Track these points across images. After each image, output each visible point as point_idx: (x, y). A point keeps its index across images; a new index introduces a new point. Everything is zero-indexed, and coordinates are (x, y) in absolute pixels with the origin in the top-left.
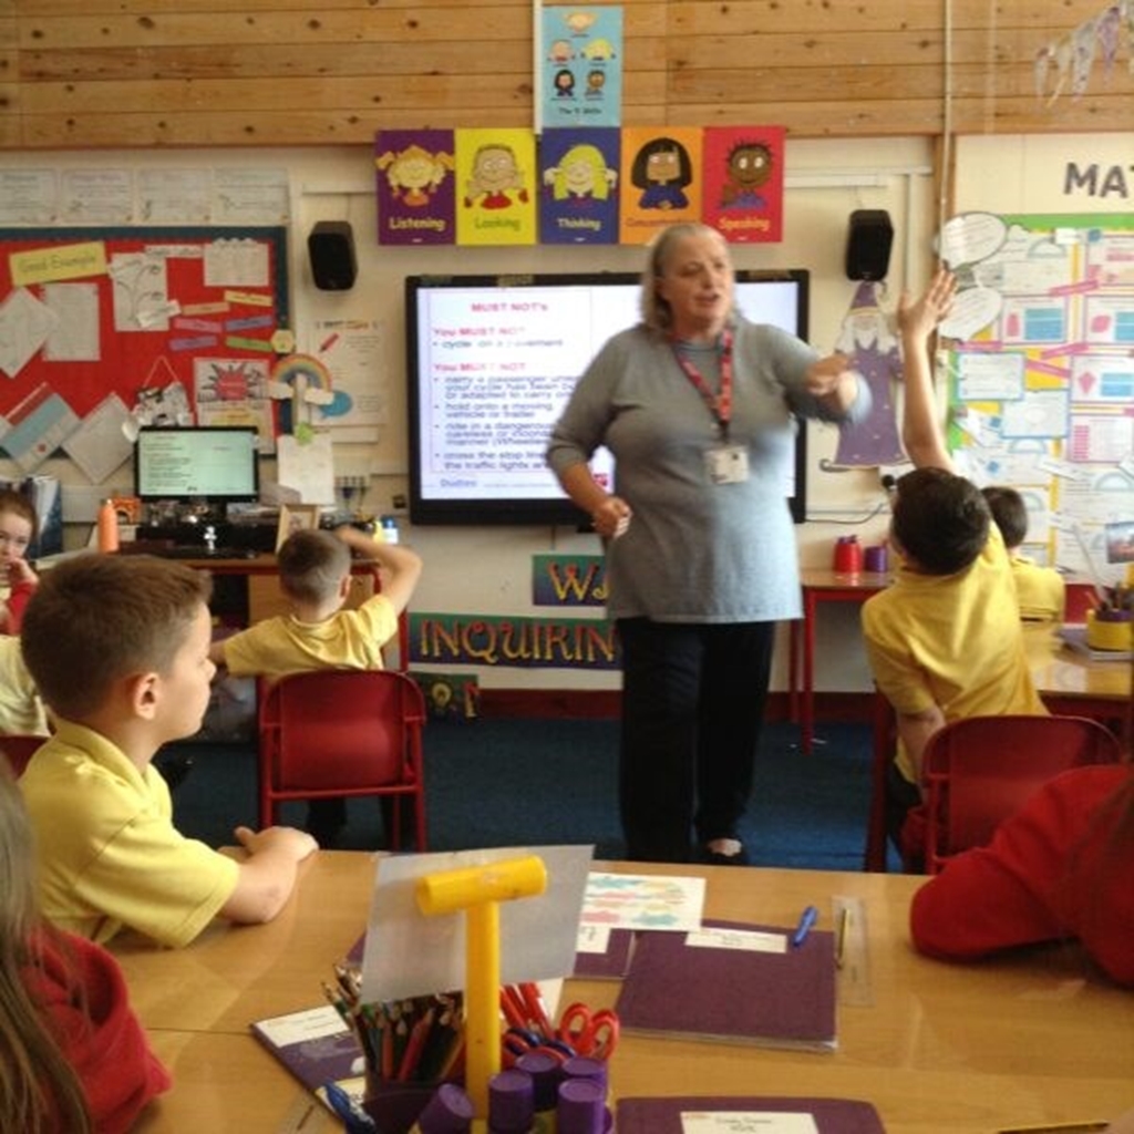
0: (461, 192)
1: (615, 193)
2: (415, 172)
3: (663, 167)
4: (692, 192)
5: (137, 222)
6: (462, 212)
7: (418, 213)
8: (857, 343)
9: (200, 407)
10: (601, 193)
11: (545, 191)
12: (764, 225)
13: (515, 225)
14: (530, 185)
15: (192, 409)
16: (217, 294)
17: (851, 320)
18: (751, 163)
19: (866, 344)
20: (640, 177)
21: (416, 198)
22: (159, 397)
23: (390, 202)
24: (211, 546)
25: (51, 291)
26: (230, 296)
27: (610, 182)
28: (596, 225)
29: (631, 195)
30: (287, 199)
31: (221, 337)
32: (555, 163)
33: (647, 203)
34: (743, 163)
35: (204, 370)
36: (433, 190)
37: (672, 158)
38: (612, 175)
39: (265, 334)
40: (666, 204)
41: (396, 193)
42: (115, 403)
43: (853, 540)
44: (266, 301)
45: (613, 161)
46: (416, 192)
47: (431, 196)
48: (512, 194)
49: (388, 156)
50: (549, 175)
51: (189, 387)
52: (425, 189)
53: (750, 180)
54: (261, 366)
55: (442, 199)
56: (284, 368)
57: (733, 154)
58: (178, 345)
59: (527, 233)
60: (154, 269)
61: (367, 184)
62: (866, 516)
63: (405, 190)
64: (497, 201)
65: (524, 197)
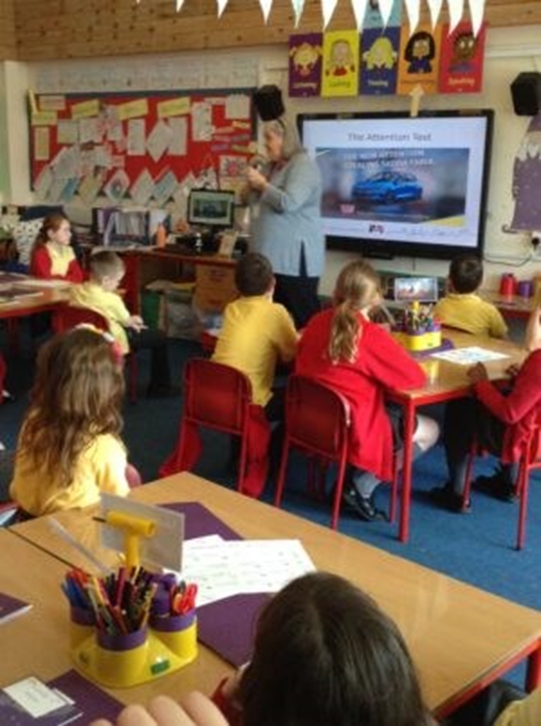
0: (325, 67)
1: (396, 65)
2: (305, 57)
3: (421, 48)
4: (434, 63)
5: (202, 86)
6: (324, 78)
7: (306, 79)
8: (528, 154)
9: (221, 180)
10: (389, 65)
11: (363, 64)
12: (471, 82)
13: (348, 85)
14: (356, 62)
15: (218, 180)
16: (229, 123)
17: (527, 140)
18: (467, 45)
19: (533, 154)
20: (409, 55)
21: (305, 72)
22: (206, 174)
23: (294, 73)
24: (199, 250)
25: (172, 121)
26: (235, 124)
27: (393, 59)
28: (385, 84)
29: (404, 65)
30: (258, 73)
31: (230, 144)
32: (368, 49)
33: (412, 70)
34: (462, 45)
35: (224, 161)
36: (312, 67)
37: (426, 43)
38: (395, 54)
39: (246, 143)
40: (421, 70)
41: (297, 69)
42: (191, 176)
43: (511, 275)
44: (247, 126)
45: (396, 47)
46: (305, 68)
47: (312, 70)
48: (347, 68)
49: (294, 49)
50: (365, 55)
51: (217, 170)
52: (309, 66)
53: (465, 55)
54: (243, 159)
55: (316, 71)
56: (253, 160)
57: (457, 39)
58: (215, 148)
59: (353, 90)
60: (207, 110)
61: (285, 64)
62: (520, 262)
63: (300, 67)
64: (340, 72)
65: (352, 69)
